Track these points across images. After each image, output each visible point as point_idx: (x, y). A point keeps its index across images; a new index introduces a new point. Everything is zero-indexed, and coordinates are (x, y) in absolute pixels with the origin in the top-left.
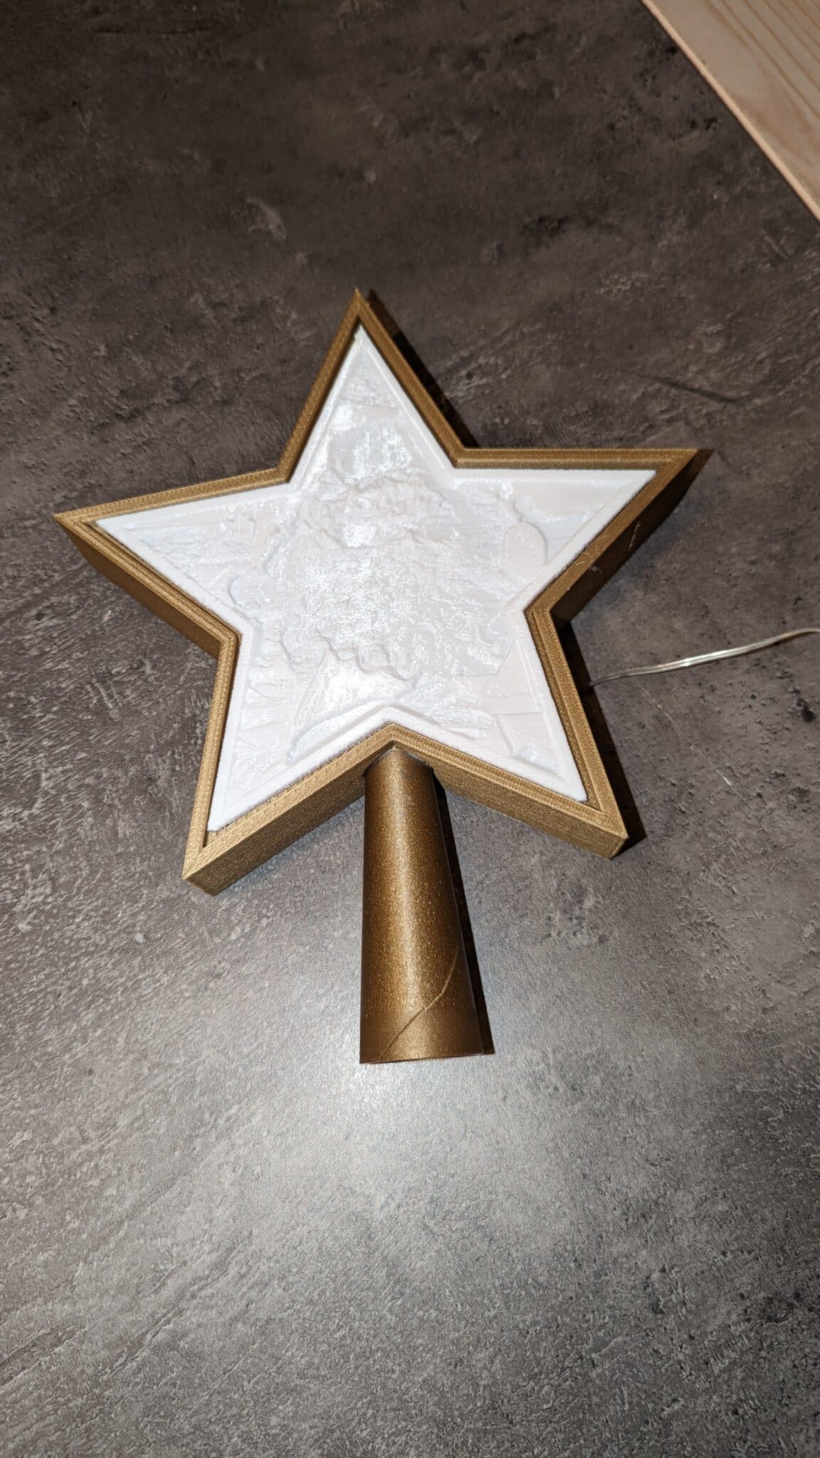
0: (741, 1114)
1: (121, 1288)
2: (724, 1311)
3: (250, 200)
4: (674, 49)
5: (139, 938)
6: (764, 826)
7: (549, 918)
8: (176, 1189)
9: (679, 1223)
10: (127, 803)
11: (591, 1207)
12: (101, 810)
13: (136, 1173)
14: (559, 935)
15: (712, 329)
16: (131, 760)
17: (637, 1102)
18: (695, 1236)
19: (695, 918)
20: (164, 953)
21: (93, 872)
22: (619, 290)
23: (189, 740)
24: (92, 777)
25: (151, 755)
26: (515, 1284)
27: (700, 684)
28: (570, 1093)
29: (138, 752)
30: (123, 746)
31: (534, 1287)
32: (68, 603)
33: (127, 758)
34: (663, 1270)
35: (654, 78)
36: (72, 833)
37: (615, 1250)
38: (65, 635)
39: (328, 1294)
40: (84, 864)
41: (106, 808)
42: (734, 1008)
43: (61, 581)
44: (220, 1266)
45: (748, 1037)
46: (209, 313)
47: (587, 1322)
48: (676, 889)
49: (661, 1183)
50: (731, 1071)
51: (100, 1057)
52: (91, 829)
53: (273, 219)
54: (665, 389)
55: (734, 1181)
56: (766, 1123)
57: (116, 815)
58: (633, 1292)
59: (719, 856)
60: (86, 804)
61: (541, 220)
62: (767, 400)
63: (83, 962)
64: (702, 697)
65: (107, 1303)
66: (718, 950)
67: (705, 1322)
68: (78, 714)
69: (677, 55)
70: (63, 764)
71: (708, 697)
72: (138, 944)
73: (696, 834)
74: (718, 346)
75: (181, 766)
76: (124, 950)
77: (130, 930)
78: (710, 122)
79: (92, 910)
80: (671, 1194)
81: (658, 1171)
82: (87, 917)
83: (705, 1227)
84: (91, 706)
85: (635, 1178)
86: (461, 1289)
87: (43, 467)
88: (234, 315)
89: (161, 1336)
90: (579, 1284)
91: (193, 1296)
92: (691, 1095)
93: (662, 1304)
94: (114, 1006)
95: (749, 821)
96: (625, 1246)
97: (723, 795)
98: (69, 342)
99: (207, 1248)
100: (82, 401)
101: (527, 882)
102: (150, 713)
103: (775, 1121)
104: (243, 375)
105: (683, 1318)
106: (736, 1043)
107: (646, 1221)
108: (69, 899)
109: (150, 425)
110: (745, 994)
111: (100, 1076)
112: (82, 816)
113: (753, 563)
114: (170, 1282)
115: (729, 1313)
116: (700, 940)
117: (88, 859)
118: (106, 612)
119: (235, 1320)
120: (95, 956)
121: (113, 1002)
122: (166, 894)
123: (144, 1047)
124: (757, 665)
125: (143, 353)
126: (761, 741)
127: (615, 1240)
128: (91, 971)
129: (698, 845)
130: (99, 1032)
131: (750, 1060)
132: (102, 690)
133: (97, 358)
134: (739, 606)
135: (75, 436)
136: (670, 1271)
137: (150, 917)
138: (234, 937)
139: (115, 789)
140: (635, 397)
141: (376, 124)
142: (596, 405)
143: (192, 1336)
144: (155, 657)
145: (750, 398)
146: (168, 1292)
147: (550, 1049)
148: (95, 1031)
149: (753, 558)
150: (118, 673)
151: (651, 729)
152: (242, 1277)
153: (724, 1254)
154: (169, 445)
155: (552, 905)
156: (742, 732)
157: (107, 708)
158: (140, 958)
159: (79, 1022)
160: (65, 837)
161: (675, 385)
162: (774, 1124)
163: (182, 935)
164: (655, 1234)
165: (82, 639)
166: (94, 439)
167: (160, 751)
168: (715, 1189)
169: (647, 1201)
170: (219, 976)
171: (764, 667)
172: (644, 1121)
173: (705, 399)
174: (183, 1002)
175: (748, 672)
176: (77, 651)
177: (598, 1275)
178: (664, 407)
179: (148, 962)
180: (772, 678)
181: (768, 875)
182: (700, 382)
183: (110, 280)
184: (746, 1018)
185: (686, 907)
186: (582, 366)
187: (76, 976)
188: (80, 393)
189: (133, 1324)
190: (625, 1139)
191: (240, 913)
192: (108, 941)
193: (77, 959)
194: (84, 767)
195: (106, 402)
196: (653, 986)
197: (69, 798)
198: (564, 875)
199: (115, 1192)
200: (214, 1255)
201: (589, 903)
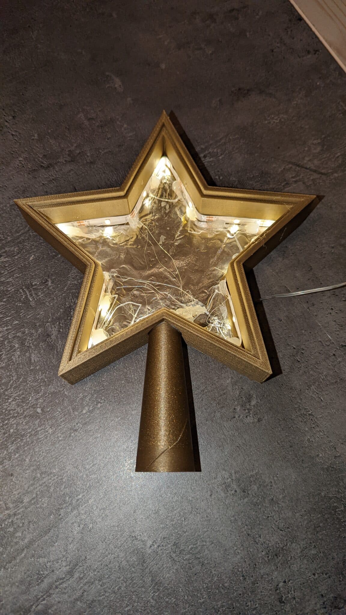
0: (324, 506)
1: (22, 582)
2: (313, 603)
3: (107, 74)
4: (301, 19)
5: (39, 410)
6: (336, 369)
7: (235, 409)
8: (51, 534)
9: (293, 559)
10: (36, 346)
11: (251, 550)
12: (24, 348)
13: (31, 526)
14: (239, 417)
15: (315, 142)
16: (40, 325)
17: (274, 499)
18: (300, 566)
19: (303, 411)
20: (51, 418)
21: (18, 378)
22: (274, 122)
23: (67, 318)
24: (20, 333)
25: (49, 324)
26: (213, 587)
27: (308, 302)
28: (242, 494)
29: (43, 322)
30: (36, 319)
31: (223, 588)
32: (14, 251)
33: (38, 324)
34: (285, 582)
35: (291, 31)
36: (10, 359)
37: (262, 572)
38: (11, 266)
39: (122, 589)
40: (14, 374)
41: (26, 348)
42: (321, 455)
43: (11, 241)
44: (71, 573)
45: (327, 469)
46: (86, 123)
47: (248, 606)
48: (295, 397)
49: (285, 539)
50: (319, 486)
51: (16, 468)
52: (19, 357)
53: (117, 83)
54: (294, 167)
55: (320, 539)
56: (336, 512)
57: (31, 351)
58: (270, 592)
59: (315, 383)
60: (17, 346)
61: (240, 89)
62: (340, 174)
63: (11, 421)
64: (308, 308)
65: (14, 589)
66: (314, 427)
67: (304, 608)
68: (15, 303)
69: (302, 21)
70: (7, 326)
71: (311, 308)
72: (38, 413)
73: (304, 372)
74: (319, 149)
75: (63, 329)
76: (31, 416)
77: (34, 407)
78: (316, 51)
79: (17, 396)
80: (289, 545)
81: (284, 533)
82: (15, 399)
83: (305, 561)
84: (22, 299)
85: (273, 536)
86: (187, 588)
87: (5, 188)
88: (97, 124)
89: (40, 607)
90: (244, 588)
91: (57, 587)
92: (300, 497)
93: (284, 599)
94: (25, 443)
95: (329, 367)
96: (267, 570)
97: (317, 354)
98: (20, 131)
99: (64, 564)
100: (25, 159)
101: (225, 391)
102: (50, 304)
103: (340, 511)
104: (101, 151)
105: (294, 606)
106: (322, 472)
107: (277, 558)
108: (6, 390)
109: (56, 171)
110: (326, 449)
111: (17, 477)
112: (15, 351)
113: (333, 248)
114: (46, 581)
115: (316, 604)
116: (305, 422)
117: (17, 372)
118: (31, 256)
119: (77, 600)
120: (17, 418)
121: (24, 441)
122: (53, 390)
123: (38, 463)
124: (334, 294)
125: (55, 139)
126: (335, 329)
127: (262, 567)
128: (15, 425)
129: (306, 377)
130: (17, 455)
131: (328, 481)
132: (27, 292)
133: (33, 139)
134: (326, 267)
135: (21, 174)
136: (288, 582)
137: (44, 401)
138: (84, 412)
139: (31, 339)
140: (280, 170)
141: (166, 43)
142: (262, 173)
143: (55, 607)
144: (53, 278)
145: (332, 173)
146: (44, 585)
147: (233, 472)
148: (15, 455)
149: (333, 245)
150: (36, 285)
151: (285, 322)
152: (81, 579)
153: (314, 574)
154: (65, 181)
155: (236, 403)
156: (326, 325)
157: (29, 300)
158: (39, 420)
159: (7, 450)
160: (6, 361)
161: (298, 166)
162: (339, 512)
163: (59, 410)
164: (281, 564)
165: (19, 268)
166: (30, 176)
167: (53, 322)
168: (311, 543)
169: (278, 548)
170: (76, 430)
171: (337, 295)
172: (277, 509)
173: (312, 173)
174: (59, 442)
175: (330, 297)
176: (16, 273)
177: (253, 583)
178: (294, 175)
179: (43, 422)
180: (340, 301)
181: (337, 392)
182: (310, 165)
183: (41, 105)
184: (327, 460)
185: (299, 406)
186: (256, 155)
187: (7, 428)
188: (25, 155)
189: (27, 600)
190: (268, 517)
191: (88, 400)
192: (24, 411)
193: (9, 419)
194: (17, 328)
195: (36, 160)
196: (283, 443)
197: (9, 342)
198: (242, 388)
199: (20, 535)
200: (68, 567)
201: (253, 403)
